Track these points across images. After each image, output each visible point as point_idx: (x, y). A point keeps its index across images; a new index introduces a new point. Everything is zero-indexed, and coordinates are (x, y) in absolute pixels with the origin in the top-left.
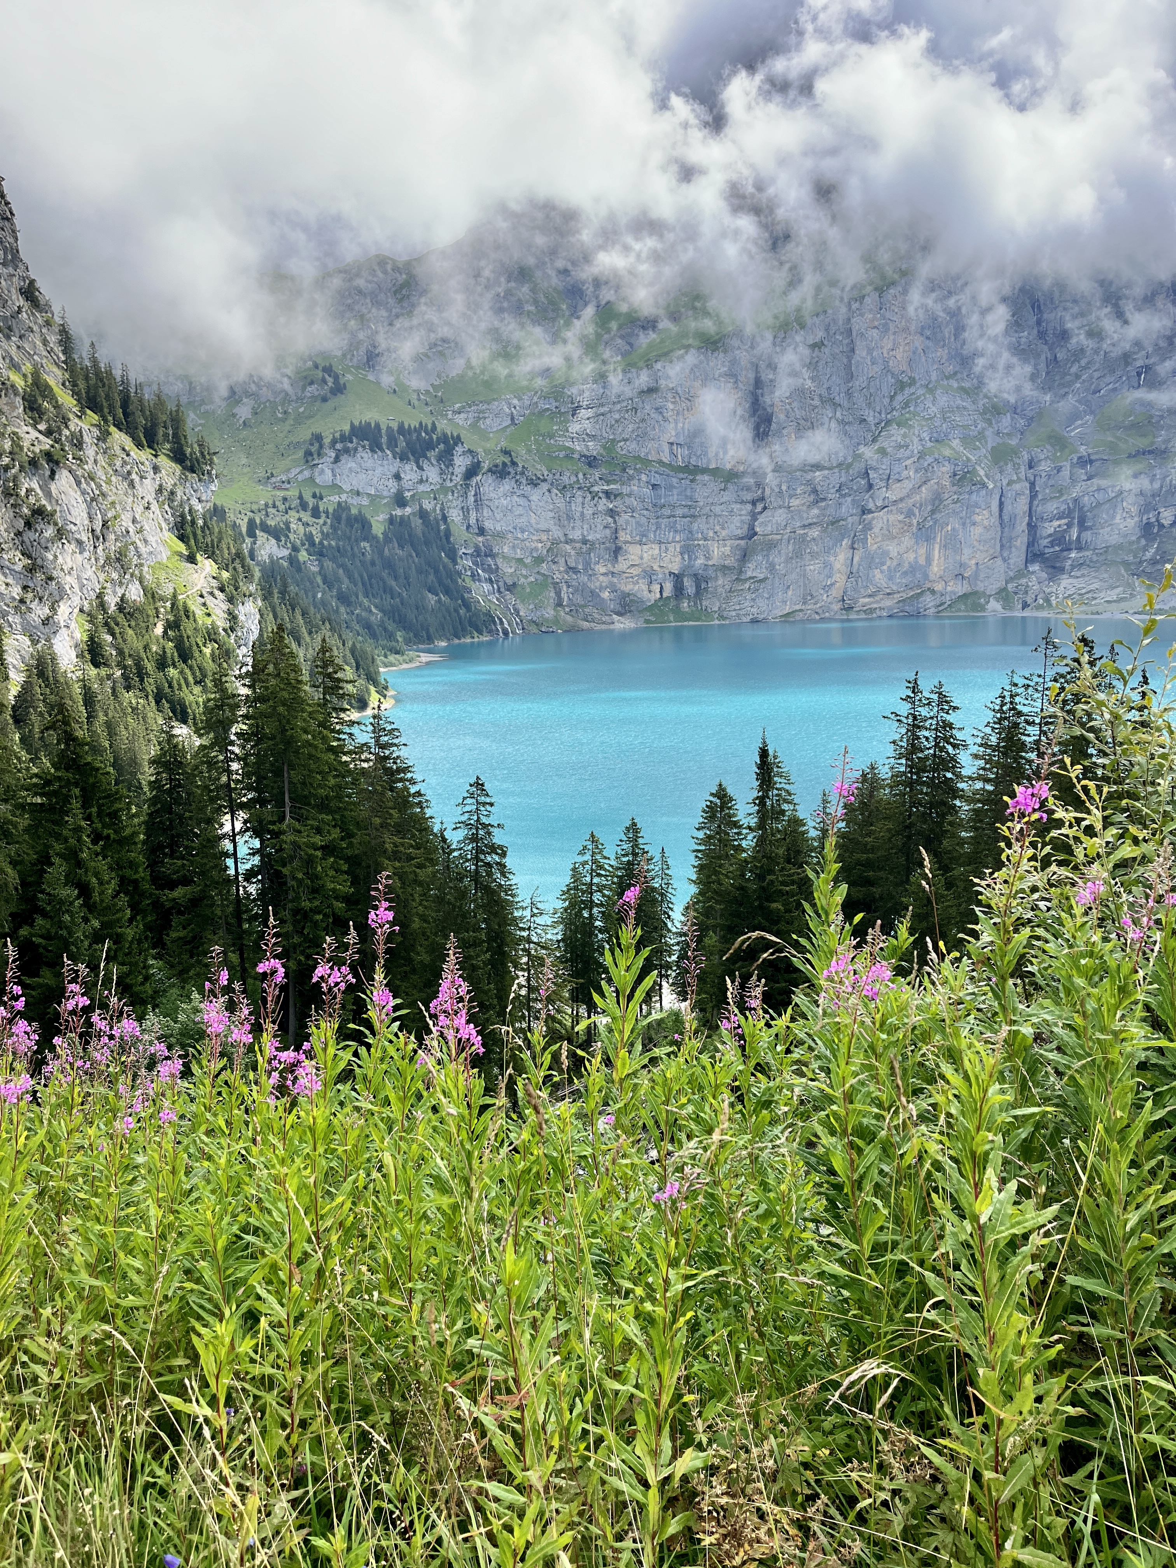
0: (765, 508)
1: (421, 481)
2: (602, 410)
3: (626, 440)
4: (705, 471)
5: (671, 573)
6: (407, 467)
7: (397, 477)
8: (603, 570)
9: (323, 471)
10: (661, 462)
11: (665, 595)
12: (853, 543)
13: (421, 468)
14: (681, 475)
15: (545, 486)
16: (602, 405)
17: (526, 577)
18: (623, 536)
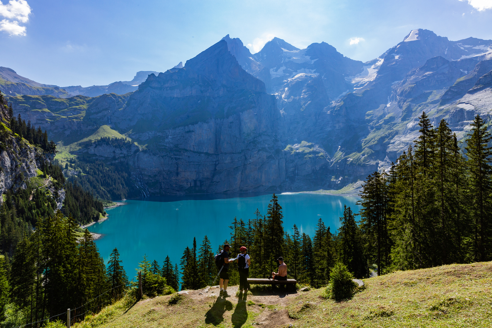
0: (219, 163)
1: (121, 153)
2: (174, 136)
3: (181, 144)
4: (202, 153)
5: (193, 180)
6: (117, 150)
7: (114, 152)
8: (174, 179)
9: (91, 150)
10: (191, 151)
11: (191, 186)
12: (242, 173)
13: (121, 150)
14: (196, 154)
15: (158, 156)
16: (174, 135)
17: (151, 180)
18: (180, 170)
